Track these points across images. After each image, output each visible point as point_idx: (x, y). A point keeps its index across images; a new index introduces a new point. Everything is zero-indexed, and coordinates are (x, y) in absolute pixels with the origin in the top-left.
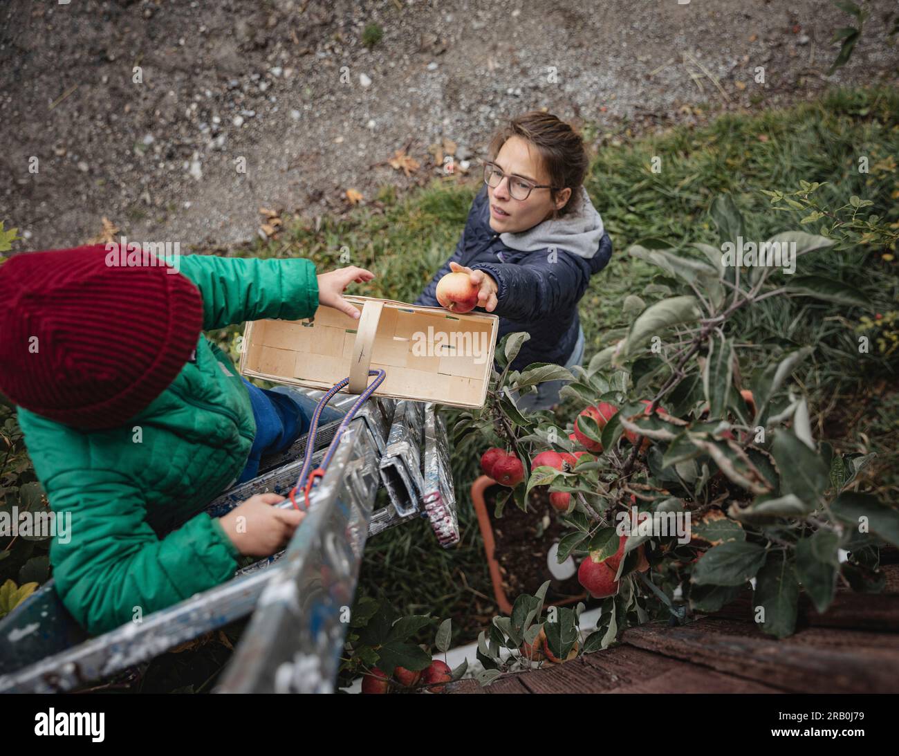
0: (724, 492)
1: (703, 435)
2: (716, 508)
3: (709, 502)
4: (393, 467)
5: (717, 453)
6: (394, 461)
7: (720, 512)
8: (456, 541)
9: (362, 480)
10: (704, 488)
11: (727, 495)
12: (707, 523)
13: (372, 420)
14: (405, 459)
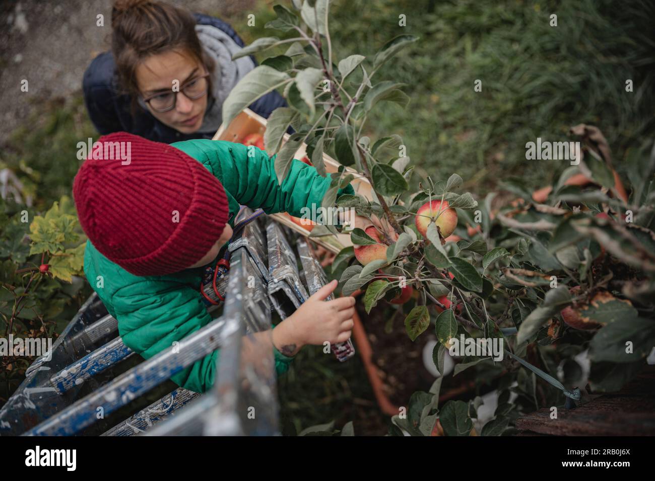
0: (607, 273)
1: (586, 221)
2: (602, 290)
3: (594, 284)
4: (281, 290)
5: (603, 238)
6: (281, 285)
7: (607, 293)
8: (352, 354)
9: (257, 305)
10: (588, 272)
11: (611, 275)
12: (596, 305)
13: (252, 249)
14: (289, 281)
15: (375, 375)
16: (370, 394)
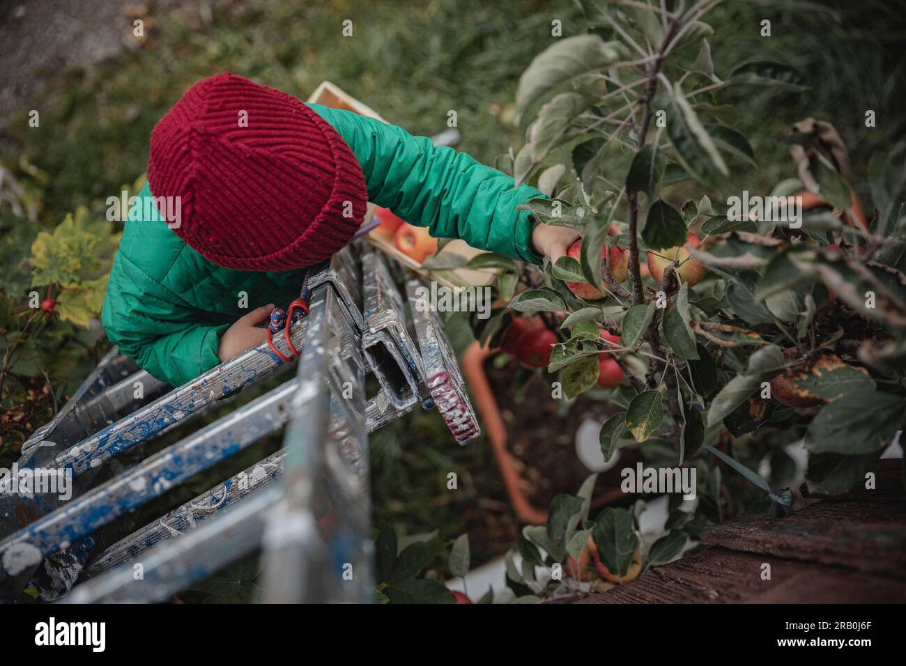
0: (837, 330)
1: (810, 255)
2: (827, 352)
3: (817, 344)
4: (380, 343)
5: (833, 278)
6: (381, 337)
7: (835, 357)
8: (476, 434)
9: (346, 364)
10: (809, 327)
11: (841, 333)
12: (819, 374)
13: (342, 286)
14: (393, 332)
15: (510, 467)
16: (502, 494)
